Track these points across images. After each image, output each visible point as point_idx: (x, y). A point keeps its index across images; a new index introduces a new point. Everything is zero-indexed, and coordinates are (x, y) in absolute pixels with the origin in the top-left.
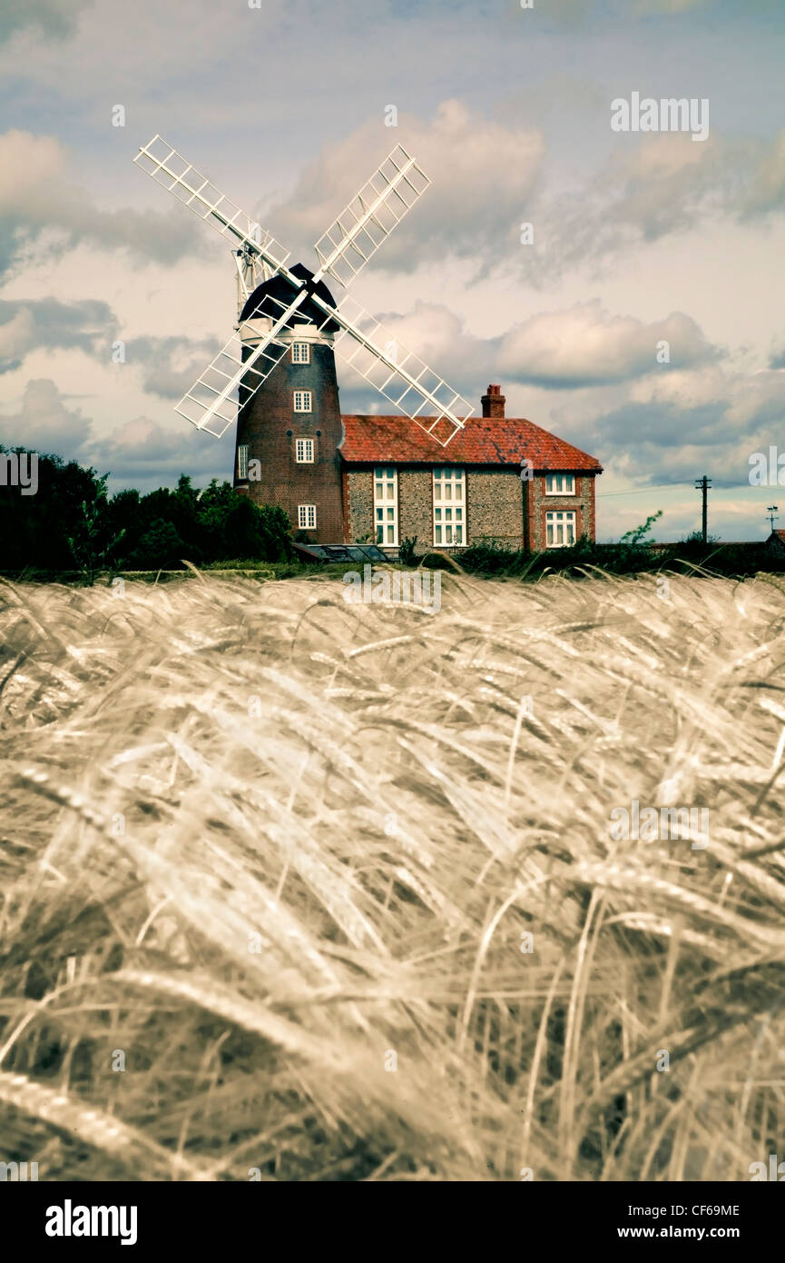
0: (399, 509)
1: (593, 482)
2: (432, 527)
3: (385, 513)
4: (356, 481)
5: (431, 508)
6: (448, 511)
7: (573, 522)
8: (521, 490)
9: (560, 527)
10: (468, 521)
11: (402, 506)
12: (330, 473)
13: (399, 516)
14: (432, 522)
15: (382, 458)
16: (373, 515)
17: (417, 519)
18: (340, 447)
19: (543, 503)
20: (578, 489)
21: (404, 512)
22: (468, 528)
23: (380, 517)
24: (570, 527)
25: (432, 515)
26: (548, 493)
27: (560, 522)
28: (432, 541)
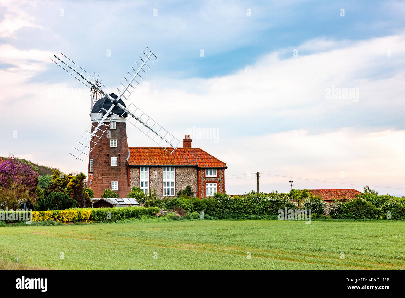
0: (150, 183)
1: (224, 172)
2: (162, 189)
3: (144, 184)
4: (133, 173)
5: (162, 182)
6: (168, 183)
7: (216, 187)
8: (196, 175)
9: (211, 189)
10: (176, 187)
11: (151, 182)
12: (123, 169)
13: (150, 185)
14: (162, 187)
15: (143, 164)
16: (140, 185)
17: (156, 186)
18: (127, 160)
19: (205, 180)
20: (218, 175)
21: (151, 184)
22: (176, 189)
23: (142, 186)
24: (215, 189)
25: (162, 185)
26: (206, 176)
27: (211, 187)
28: (162, 194)
